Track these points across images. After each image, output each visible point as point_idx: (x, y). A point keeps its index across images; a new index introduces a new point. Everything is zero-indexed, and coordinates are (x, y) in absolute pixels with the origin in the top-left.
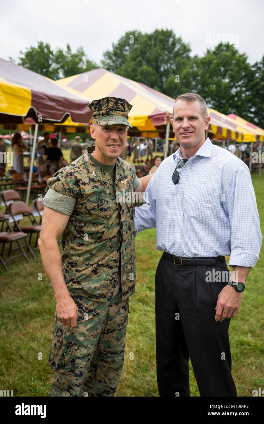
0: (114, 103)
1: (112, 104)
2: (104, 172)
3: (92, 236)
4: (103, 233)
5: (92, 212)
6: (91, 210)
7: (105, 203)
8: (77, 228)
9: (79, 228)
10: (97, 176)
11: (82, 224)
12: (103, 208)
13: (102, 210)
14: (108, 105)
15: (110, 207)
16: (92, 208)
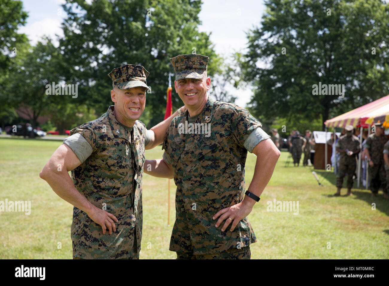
0: (133, 69)
1: (131, 71)
2: (127, 131)
3: (109, 191)
4: (118, 189)
5: (112, 168)
6: (111, 166)
7: (124, 161)
8: (94, 183)
9: (97, 184)
10: (121, 134)
11: (100, 180)
12: (122, 165)
13: (121, 167)
14: (128, 71)
15: (127, 165)
16: (112, 164)
